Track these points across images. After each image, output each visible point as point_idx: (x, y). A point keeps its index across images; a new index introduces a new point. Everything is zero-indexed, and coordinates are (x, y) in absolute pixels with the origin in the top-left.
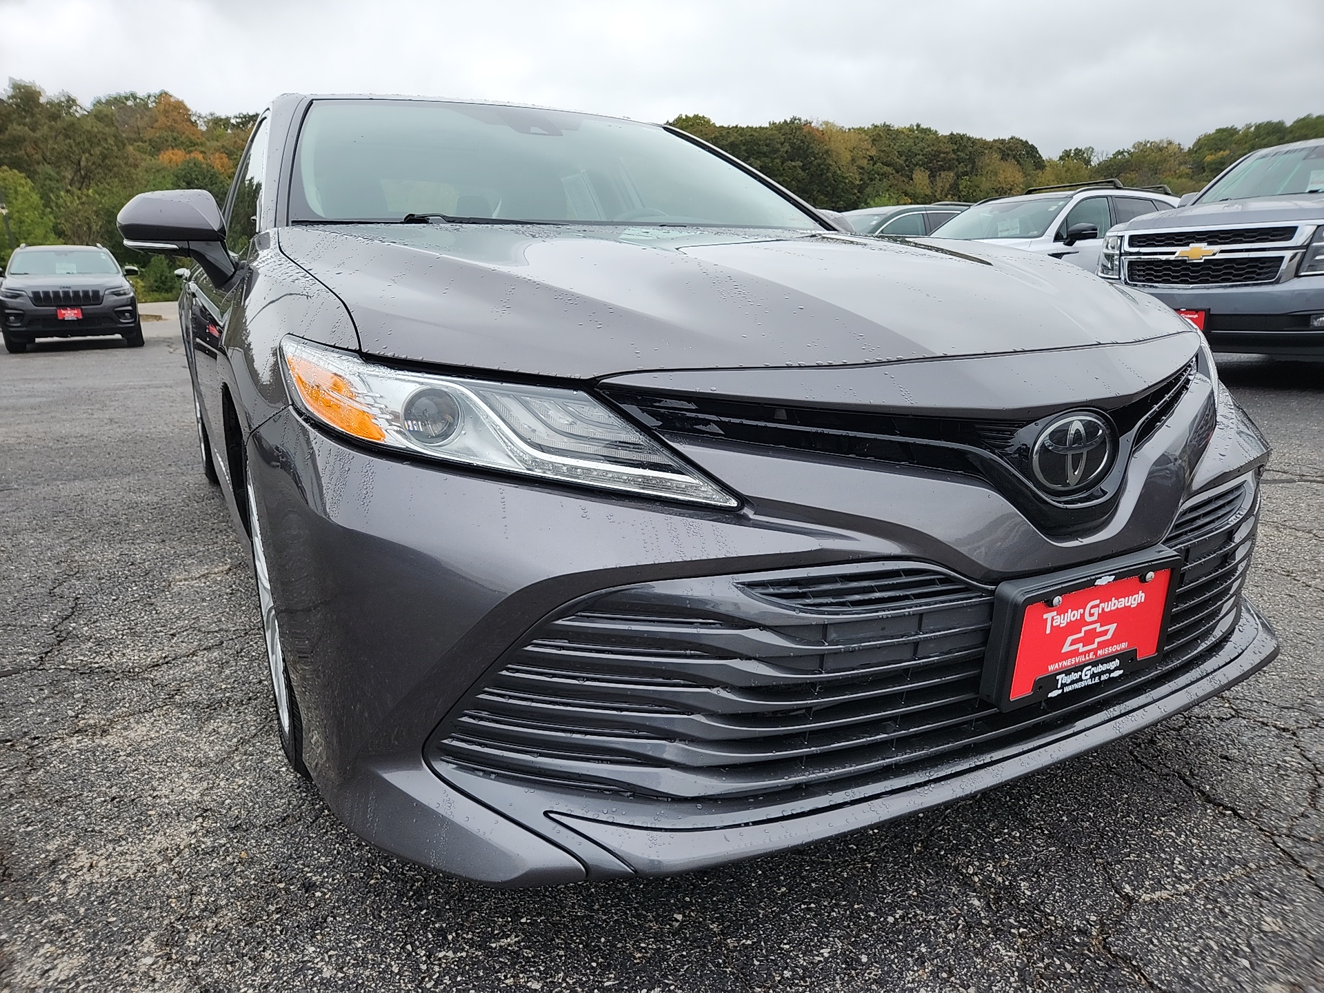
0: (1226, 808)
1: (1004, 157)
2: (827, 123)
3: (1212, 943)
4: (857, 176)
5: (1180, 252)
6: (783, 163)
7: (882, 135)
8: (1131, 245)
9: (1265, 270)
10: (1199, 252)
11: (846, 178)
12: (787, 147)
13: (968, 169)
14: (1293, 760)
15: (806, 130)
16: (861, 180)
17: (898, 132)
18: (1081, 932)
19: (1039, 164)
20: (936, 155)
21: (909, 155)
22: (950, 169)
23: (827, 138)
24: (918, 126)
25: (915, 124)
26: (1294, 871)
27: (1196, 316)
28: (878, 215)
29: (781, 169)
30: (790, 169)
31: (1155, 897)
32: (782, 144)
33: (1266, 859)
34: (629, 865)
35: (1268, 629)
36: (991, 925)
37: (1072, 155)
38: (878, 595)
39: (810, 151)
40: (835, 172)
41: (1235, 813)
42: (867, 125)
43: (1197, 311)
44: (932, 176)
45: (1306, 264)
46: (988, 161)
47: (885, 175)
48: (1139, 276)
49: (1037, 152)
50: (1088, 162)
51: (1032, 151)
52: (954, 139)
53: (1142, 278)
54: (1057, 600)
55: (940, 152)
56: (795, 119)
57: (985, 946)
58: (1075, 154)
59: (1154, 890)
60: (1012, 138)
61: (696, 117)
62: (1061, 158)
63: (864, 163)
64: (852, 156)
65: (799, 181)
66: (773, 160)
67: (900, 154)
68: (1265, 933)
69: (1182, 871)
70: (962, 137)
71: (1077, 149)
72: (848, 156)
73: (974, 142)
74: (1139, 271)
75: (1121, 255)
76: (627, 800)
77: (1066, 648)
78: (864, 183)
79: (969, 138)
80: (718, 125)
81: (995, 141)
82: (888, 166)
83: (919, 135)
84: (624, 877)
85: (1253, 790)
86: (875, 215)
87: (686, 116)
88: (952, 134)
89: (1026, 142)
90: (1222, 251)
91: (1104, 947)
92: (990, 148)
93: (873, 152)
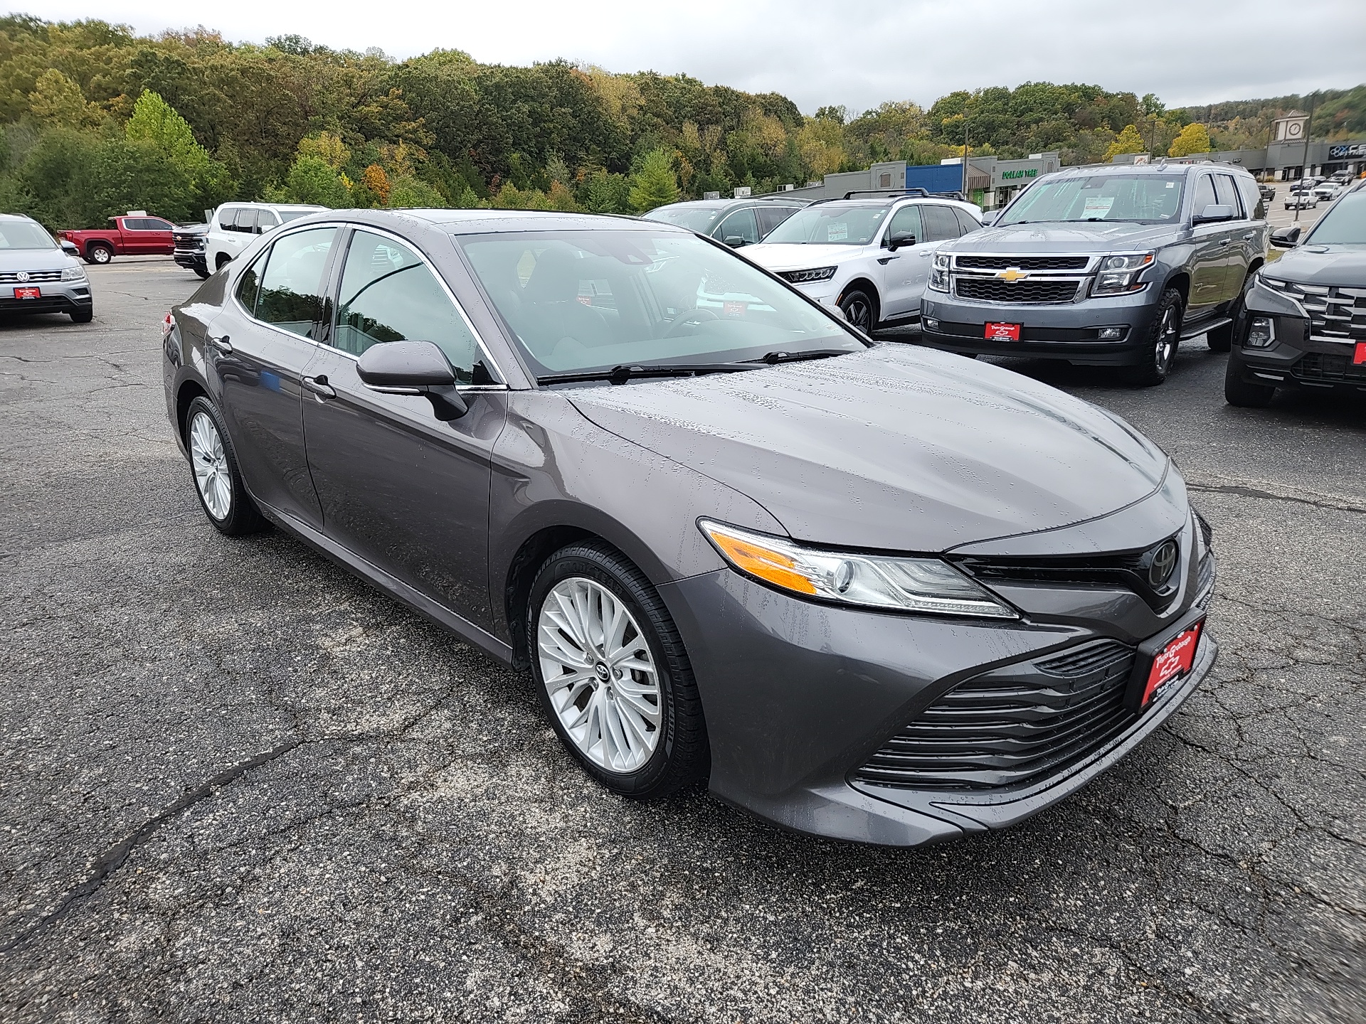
0: (1197, 746)
1: (767, 112)
2: (593, 68)
3: (1226, 826)
4: (628, 127)
5: (999, 273)
6: (552, 109)
7: (650, 84)
8: (958, 264)
9: (1064, 291)
10: (1013, 274)
11: (617, 128)
12: (555, 92)
13: (734, 123)
14: (1219, 712)
15: (573, 75)
16: (632, 131)
17: (666, 82)
18: (1159, 830)
19: (799, 122)
20: (703, 108)
21: (678, 106)
22: (717, 122)
23: (596, 85)
24: (684, 76)
25: (681, 73)
26: (1248, 780)
27: (1013, 329)
28: (715, 210)
29: (551, 114)
30: (559, 115)
31: (1186, 804)
32: (550, 88)
33: (1232, 775)
34: (985, 826)
35: (1213, 640)
36: (1113, 833)
37: (827, 112)
38: (1091, 660)
39: (580, 97)
40: (606, 121)
41: (1204, 749)
42: (634, 71)
43: (1013, 325)
44: (701, 129)
45: (1095, 287)
46: (752, 116)
47: (655, 126)
48: (966, 291)
49: (796, 110)
50: (841, 121)
51: (791, 108)
52: (718, 91)
53: (967, 294)
54: (1165, 650)
55: (707, 105)
56: (561, 61)
57: (1116, 846)
58: (830, 112)
59: (1185, 801)
60: (772, 94)
61: (455, 52)
62: (817, 116)
63: (635, 112)
64: (623, 105)
65: (570, 129)
66: (541, 104)
67: (669, 105)
68: (1249, 816)
69: (1193, 788)
70: (726, 90)
71: (830, 107)
72: (619, 104)
73: (738, 96)
74: (965, 287)
75: (950, 272)
76: (968, 790)
77: (1161, 674)
78: (636, 134)
79: (733, 92)
80: (479, 63)
81: (758, 96)
82: (658, 116)
83: (685, 85)
84: (979, 832)
85: (1207, 734)
86: (712, 210)
87: (443, 50)
88: (716, 86)
89: (785, 98)
90: (1032, 275)
91: (1175, 836)
92: (754, 103)
93: (643, 102)
